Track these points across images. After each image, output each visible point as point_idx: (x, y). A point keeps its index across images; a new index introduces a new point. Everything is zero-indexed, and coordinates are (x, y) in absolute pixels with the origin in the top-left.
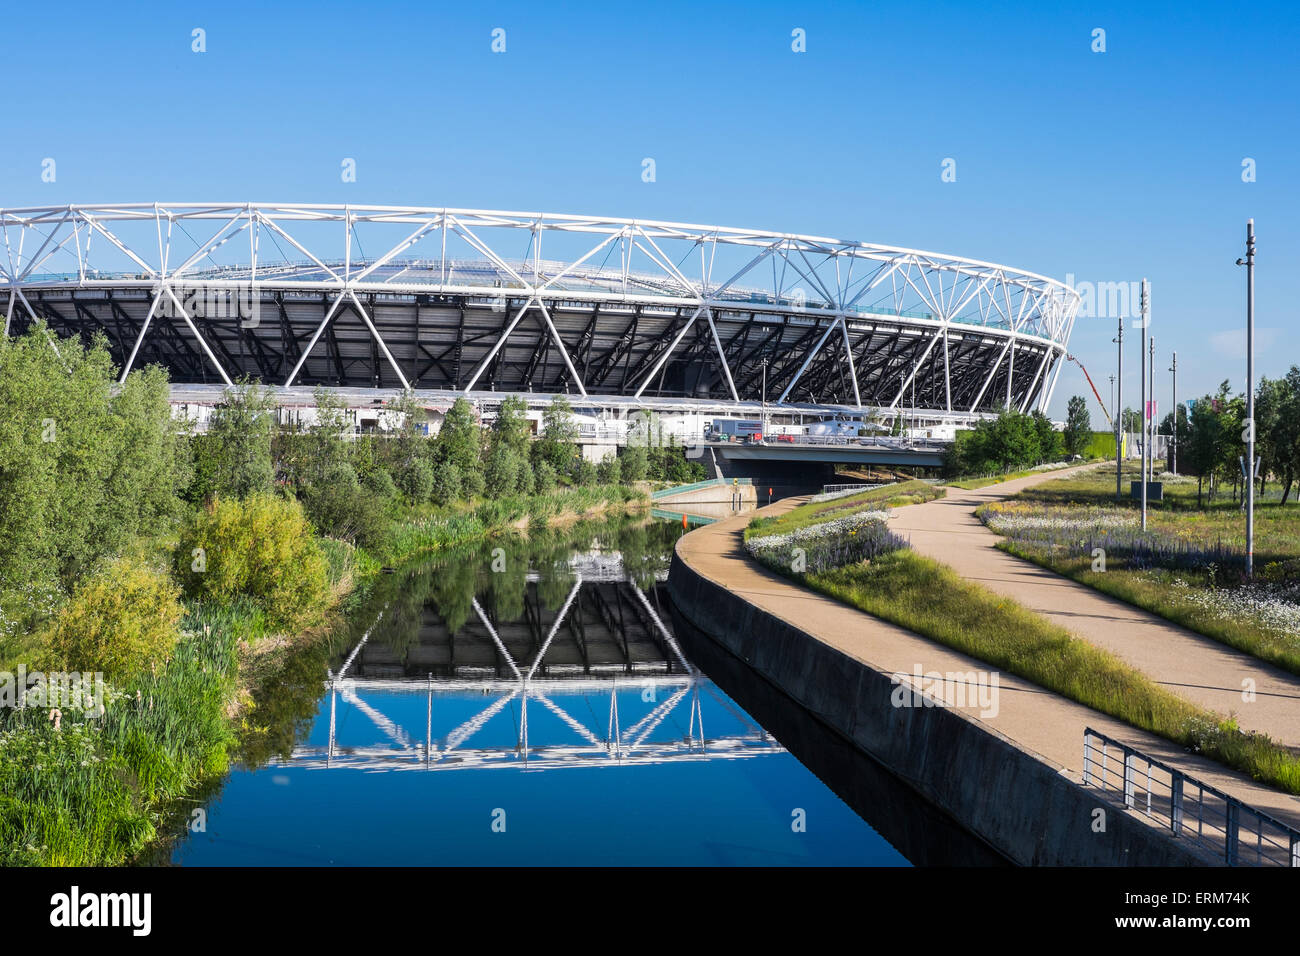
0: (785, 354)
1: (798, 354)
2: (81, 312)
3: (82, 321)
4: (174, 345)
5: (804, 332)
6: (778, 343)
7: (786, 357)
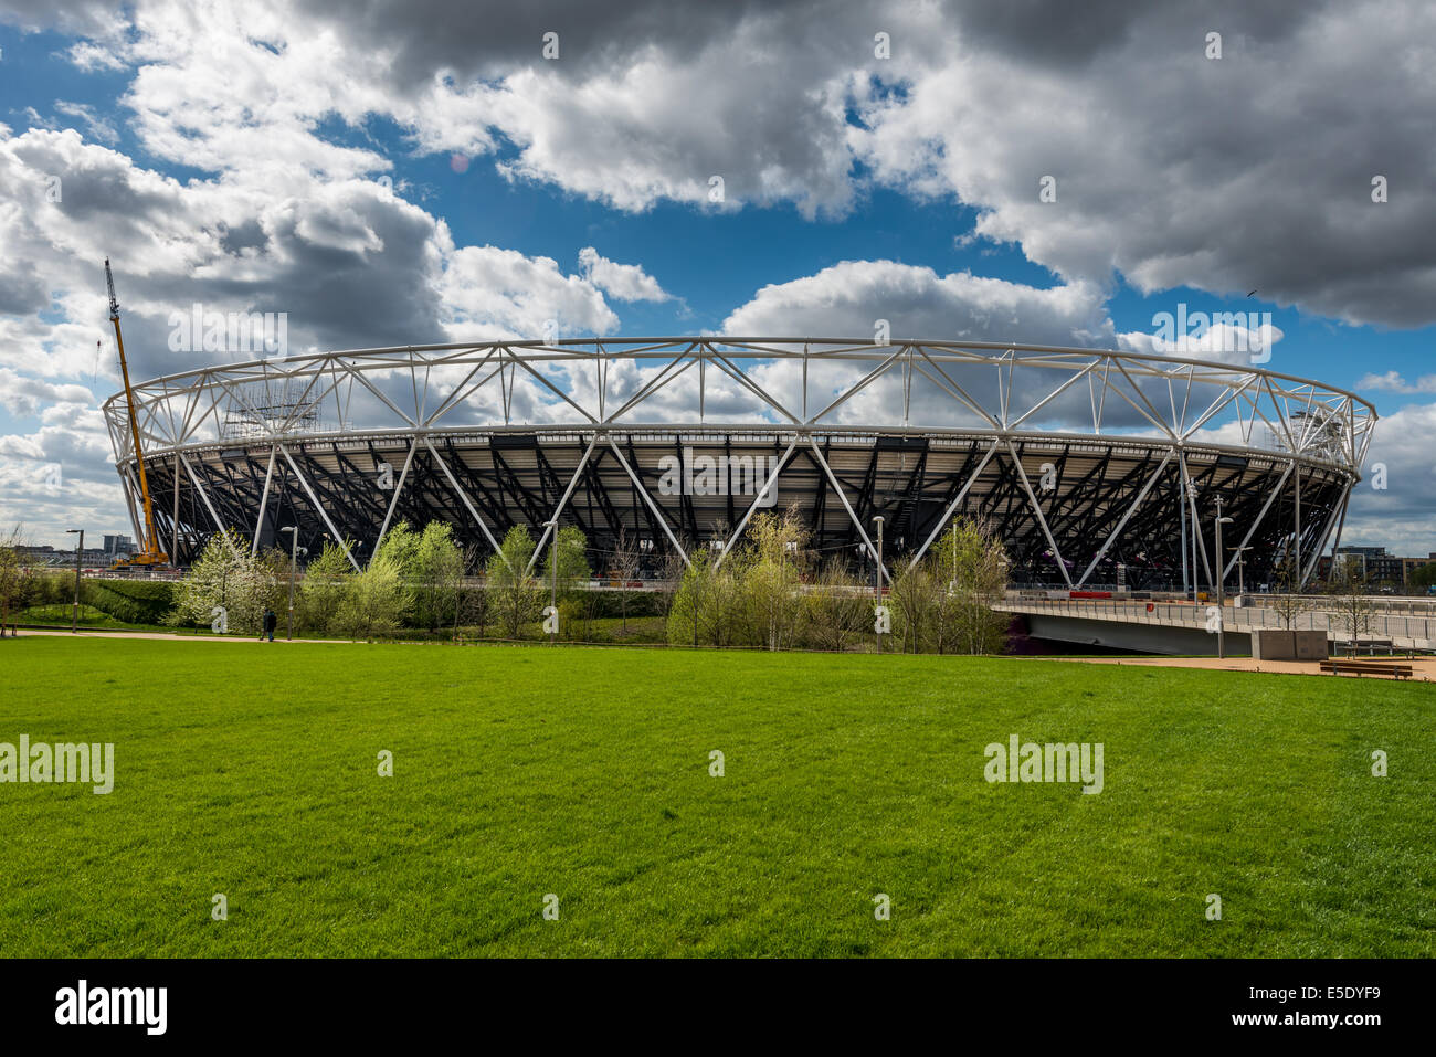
0: (1110, 493)
1: (1127, 491)
2: (344, 465)
3: (345, 474)
4: (439, 499)
5: (1134, 465)
6: (1101, 479)
7: (1112, 496)
